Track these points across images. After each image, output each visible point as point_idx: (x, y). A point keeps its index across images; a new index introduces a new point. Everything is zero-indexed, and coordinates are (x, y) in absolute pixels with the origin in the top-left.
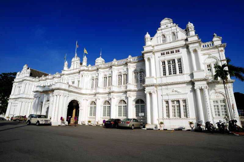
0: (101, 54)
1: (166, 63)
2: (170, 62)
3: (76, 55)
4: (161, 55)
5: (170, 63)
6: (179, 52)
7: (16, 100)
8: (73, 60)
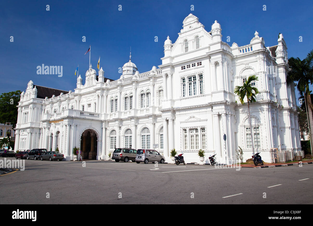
0: (130, 56)
1: (187, 80)
2: (191, 78)
3: (90, 66)
4: (182, 69)
5: (191, 80)
6: (201, 64)
7: (24, 131)
8: (88, 73)
